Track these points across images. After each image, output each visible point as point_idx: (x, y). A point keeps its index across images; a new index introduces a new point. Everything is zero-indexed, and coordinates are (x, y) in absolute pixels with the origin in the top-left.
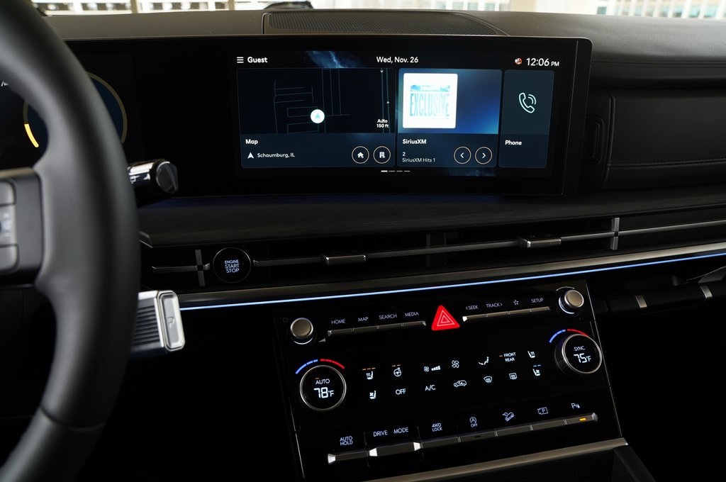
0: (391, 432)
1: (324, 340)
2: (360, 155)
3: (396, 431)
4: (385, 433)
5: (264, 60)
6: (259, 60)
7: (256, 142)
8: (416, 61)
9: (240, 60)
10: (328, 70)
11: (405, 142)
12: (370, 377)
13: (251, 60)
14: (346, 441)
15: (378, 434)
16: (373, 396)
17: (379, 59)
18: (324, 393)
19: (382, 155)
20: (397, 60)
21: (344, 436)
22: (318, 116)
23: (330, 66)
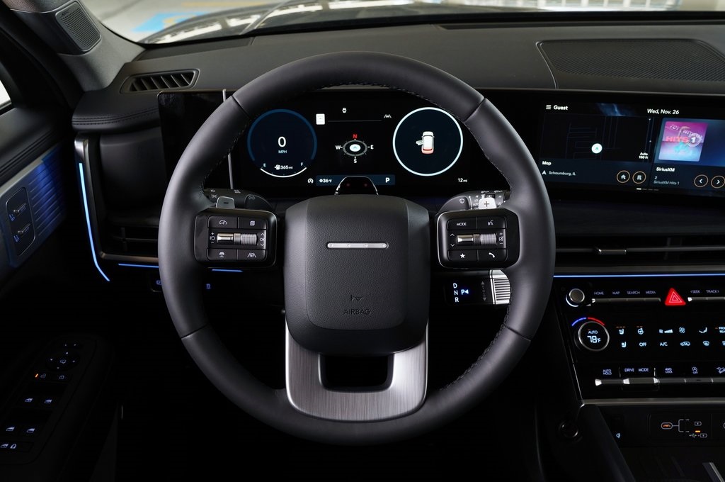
0: (636, 370)
1: (590, 305)
2: (623, 177)
3: (640, 370)
4: (633, 370)
5: (566, 108)
6: (562, 108)
7: (549, 164)
8: (677, 112)
9: (548, 107)
10: (610, 117)
11: (658, 169)
12: (622, 332)
13: (556, 107)
14: (607, 372)
15: (628, 370)
16: (624, 345)
17: (650, 111)
18: (594, 339)
19: (639, 177)
20: (663, 112)
21: (606, 369)
22: (597, 148)
23: (612, 114)
